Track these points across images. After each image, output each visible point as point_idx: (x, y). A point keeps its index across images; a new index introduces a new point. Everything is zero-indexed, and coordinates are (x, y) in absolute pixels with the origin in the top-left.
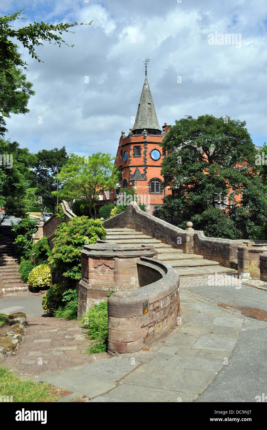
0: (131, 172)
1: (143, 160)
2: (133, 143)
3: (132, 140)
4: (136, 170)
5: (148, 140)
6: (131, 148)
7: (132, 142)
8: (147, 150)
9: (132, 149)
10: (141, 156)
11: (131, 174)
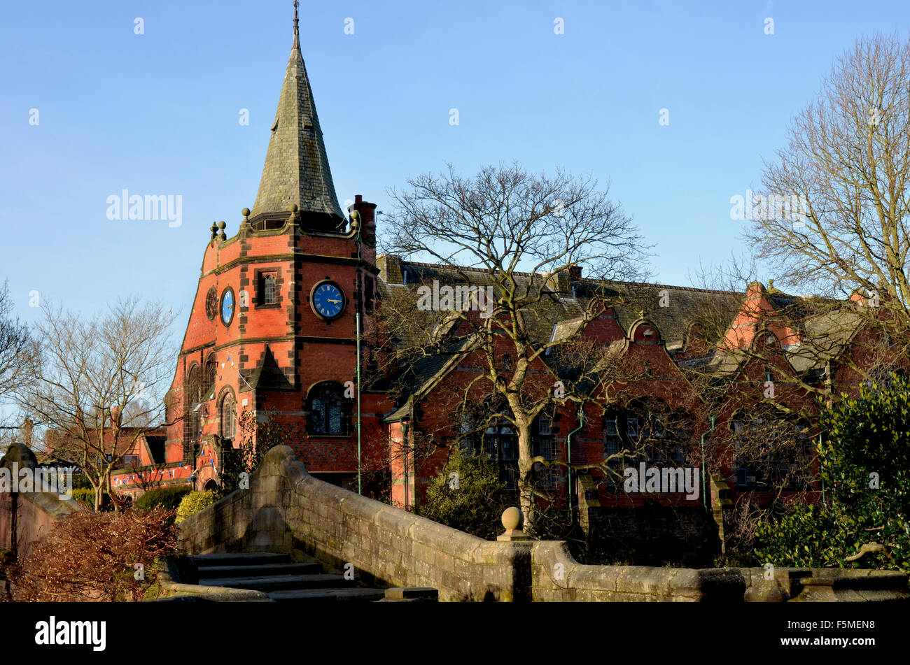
0: (247, 360)
1: (287, 319)
2: (252, 260)
3: (249, 248)
4: (262, 353)
5: (304, 251)
6: (247, 277)
7: (250, 254)
8: (300, 283)
9: (251, 282)
10: (282, 304)
11: (245, 368)
